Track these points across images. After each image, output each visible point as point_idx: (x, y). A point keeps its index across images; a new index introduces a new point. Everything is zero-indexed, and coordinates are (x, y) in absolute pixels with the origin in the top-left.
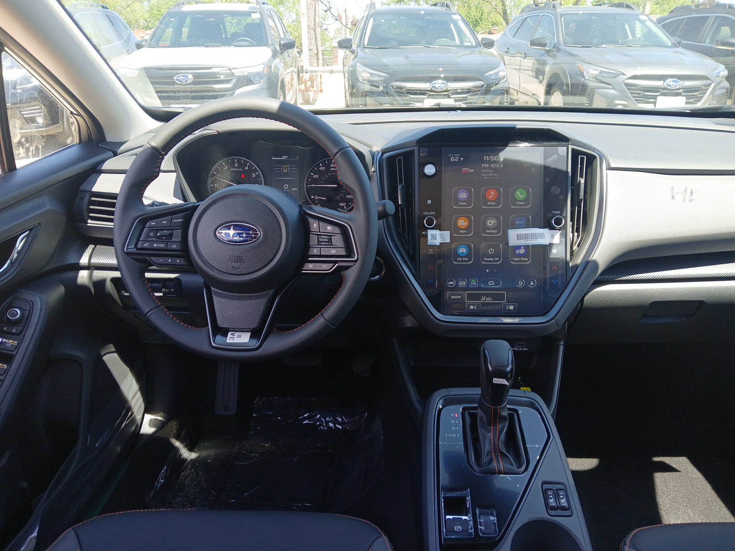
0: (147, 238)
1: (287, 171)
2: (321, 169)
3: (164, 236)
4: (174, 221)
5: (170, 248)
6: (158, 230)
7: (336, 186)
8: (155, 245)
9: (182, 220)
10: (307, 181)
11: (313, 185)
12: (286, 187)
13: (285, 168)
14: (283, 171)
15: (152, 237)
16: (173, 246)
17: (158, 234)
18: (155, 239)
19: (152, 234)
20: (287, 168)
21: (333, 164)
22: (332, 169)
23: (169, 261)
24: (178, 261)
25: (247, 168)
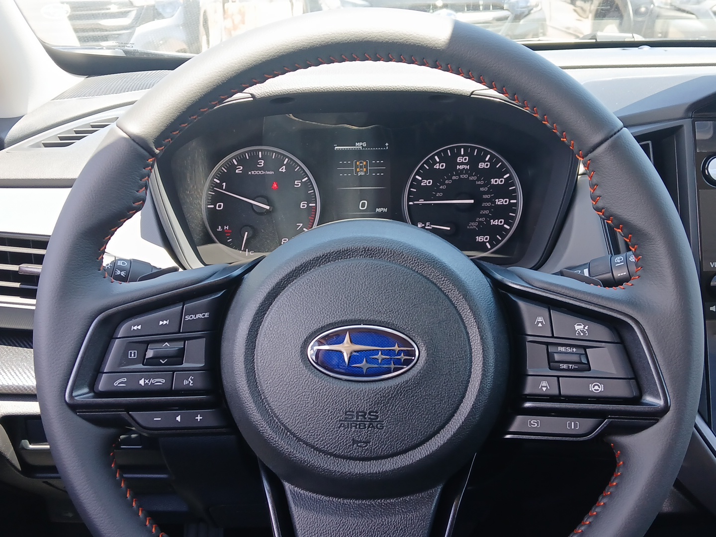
0: (120, 365)
1: (366, 172)
2: (437, 166)
3: (163, 358)
4: (188, 318)
5: (180, 387)
6: (148, 343)
7: (472, 201)
8: (142, 382)
9: (207, 315)
10: (410, 192)
11: (421, 202)
12: (363, 205)
13: (361, 167)
14: (357, 173)
15: (133, 362)
16: (186, 382)
17: (150, 354)
18: (140, 366)
19: (133, 354)
20: (366, 166)
21: (463, 156)
22: (461, 167)
23: (178, 418)
24: (199, 418)
25: (283, 169)
